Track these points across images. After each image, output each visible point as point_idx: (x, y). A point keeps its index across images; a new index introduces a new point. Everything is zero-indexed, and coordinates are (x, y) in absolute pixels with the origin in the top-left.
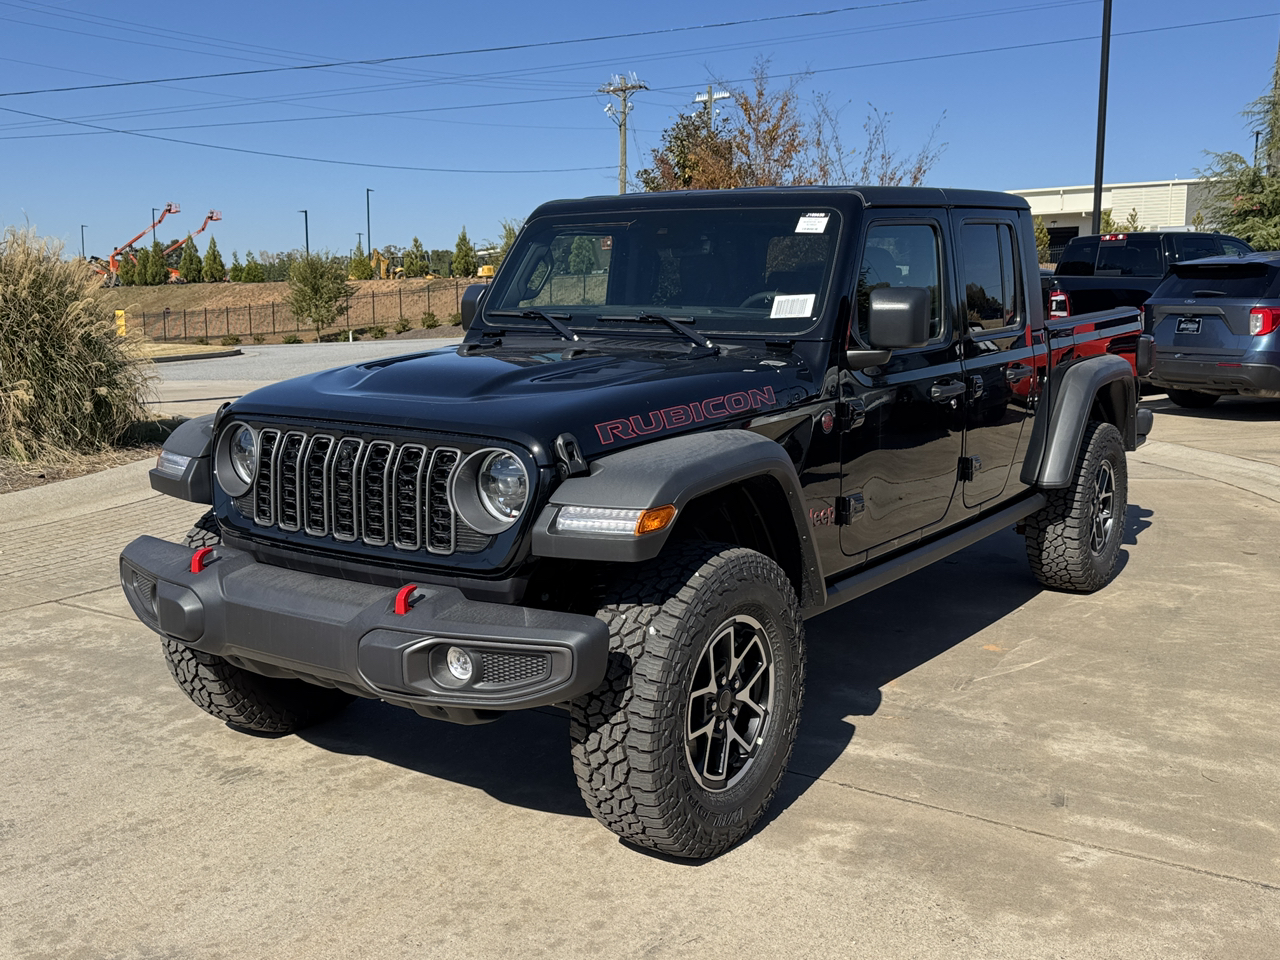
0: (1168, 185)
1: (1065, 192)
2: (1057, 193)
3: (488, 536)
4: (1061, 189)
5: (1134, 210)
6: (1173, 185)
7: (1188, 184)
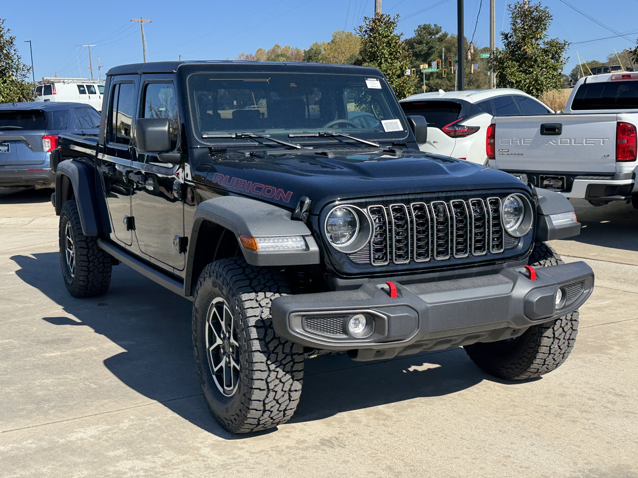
3: (518, 238)
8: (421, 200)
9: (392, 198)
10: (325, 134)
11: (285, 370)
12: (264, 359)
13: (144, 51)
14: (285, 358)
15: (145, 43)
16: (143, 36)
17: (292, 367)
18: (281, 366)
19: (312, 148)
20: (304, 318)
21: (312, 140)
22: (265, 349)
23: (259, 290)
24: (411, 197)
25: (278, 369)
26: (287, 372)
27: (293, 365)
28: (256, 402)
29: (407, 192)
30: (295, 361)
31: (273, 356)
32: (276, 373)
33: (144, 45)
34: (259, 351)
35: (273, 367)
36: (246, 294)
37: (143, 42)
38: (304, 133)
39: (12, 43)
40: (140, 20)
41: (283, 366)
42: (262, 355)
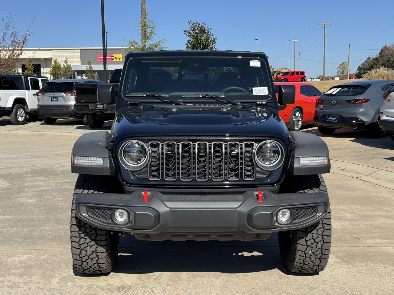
0: (73, 49)
1: (33, 50)
2: (30, 50)
3: (269, 171)
4: (32, 48)
5: (66, 58)
6: (75, 49)
7: (80, 49)
8: (189, 140)
9: (167, 138)
10: (206, 96)
11: (91, 238)
12: (78, 230)
13: (325, 43)
14: (91, 231)
15: (326, 37)
16: (325, 33)
17: (96, 237)
18: (88, 236)
19: (192, 104)
20: (88, 207)
21: (197, 99)
22: (79, 224)
23: (87, 188)
24: (181, 138)
25: (86, 237)
26: (93, 240)
27: (97, 236)
28: (75, 255)
29: (178, 135)
30: (98, 234)
31: (83, 229)
32: (85, 239)
33: (325, 39)
34: (74, 224)
35: (83, 235)
36: (78, 190)
37: (325, 37)
38: (196, 95)
39: (214, 41)
40: (324, 23)
41: (90, 236)
42: (76, 227)
